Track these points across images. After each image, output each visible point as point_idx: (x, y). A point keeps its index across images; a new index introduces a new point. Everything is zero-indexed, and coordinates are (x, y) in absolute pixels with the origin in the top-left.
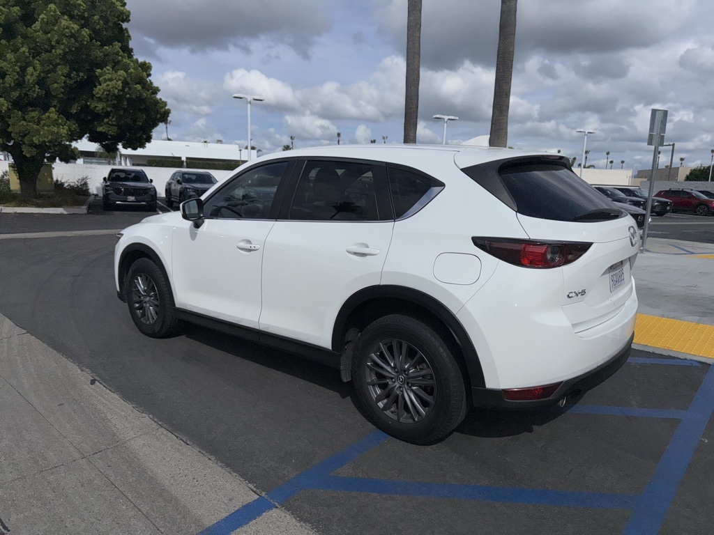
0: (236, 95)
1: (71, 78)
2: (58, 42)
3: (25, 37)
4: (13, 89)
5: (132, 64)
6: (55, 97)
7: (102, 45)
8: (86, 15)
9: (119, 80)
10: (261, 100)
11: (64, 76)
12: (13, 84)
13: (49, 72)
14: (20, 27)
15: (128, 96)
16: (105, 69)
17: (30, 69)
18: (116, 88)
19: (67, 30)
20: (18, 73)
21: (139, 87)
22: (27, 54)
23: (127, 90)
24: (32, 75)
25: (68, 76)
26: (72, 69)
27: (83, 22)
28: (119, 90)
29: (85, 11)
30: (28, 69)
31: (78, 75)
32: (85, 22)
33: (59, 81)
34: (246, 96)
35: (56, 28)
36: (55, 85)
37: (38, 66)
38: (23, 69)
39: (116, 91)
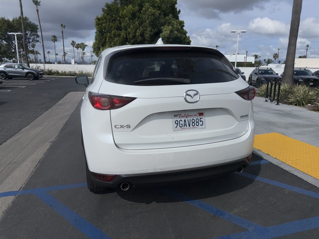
0: (232, 31)
1: (152, 32)
2: (148, 18)
3: (139, 18)
4: (132, 39)
5: (175, 23)
6: (147, 40)
7: (165, 17)
8: (160, 5)
9: (169, 30)
10: (245, 32)
11: (150, 31)
12: (132, 37)
13: (145, 30)
14: (138, 14)
15: (172, 37)
16: (165, 26)
17: (138, 30)
18: (167, 34)
19: (150, 13)
20: (134, 33)
21: (176, 32)
22: (138, 24)
23: (171, 34)
24: (139, 32)
25: (151, 31)
26: (153, 28)
27: (158, 8)
28: (168, 35)
29: (159, 4)
30: (137, 30)
31: (154, 30)
32: (159, 8)
33: (148, 34)
34: (237, 31)
35: (147, 13)
36: (147, 35)
37: (141, 29)
38: (136, 31)
39: (167, 35)
